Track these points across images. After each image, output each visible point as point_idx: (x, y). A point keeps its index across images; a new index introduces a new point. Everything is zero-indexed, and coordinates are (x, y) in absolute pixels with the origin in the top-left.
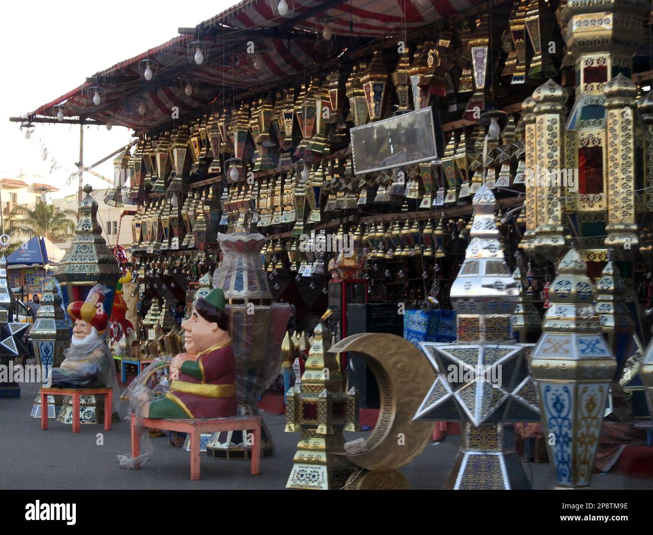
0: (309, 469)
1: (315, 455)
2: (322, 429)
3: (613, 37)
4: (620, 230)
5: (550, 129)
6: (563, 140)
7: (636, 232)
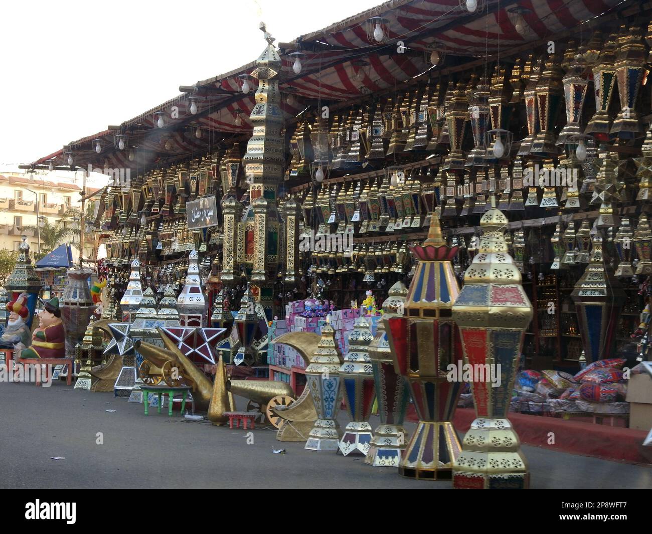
0: (84, 380)
1: (87, 374)
2: (89, 362)
3: (263, 176)
4: (257, 273)
5: (229, 222)
6: (237, 227)
7: (265, 274)
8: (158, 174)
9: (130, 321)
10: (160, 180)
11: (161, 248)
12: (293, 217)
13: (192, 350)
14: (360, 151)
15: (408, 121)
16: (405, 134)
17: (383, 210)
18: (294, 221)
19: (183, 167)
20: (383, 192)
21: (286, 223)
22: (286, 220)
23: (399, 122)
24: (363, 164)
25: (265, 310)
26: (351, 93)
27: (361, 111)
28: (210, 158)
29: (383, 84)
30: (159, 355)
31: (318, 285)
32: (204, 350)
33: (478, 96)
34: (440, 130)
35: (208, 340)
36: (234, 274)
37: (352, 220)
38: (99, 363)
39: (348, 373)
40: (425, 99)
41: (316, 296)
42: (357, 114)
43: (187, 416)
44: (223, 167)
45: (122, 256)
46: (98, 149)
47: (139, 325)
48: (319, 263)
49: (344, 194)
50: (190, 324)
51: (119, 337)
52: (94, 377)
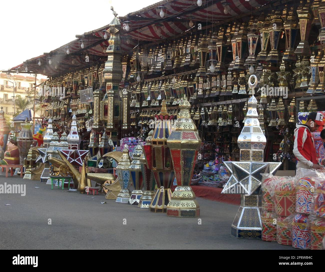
0: (28, 175)
1: (29, 172)
2: (30, 166)
3: (112, 79)
4: (109, 125)
5: (96, 101)
6: (100, 103)
7: (113, 125)
8: (70, 75)
9: (48, 147)
10: (71, 78)
11: (71, 112)
12: (126, 98)
13: (73, 160)
14: (161, 66)
15: (182, 52)
16: (181, 58)
17: (171, 94)
18: (127, 100)
19: (81, 72)
20: (171, 86)
21: (123, 101)
22: (123, 100)
23: (178, 53)
24: (163, 73)
25: (113, 142)
26: (157, 39)
27: (162, 47)
28: (94, 68)
29: (171, 35)
30: (57, 162)
31: (143, 130)
32: (79, 160)
33: (212, 42)
34: (196, 57)
35: (81, 156)
36: (98, 125)
37: (158, 99)
38: (35, 167)
39: (133, 169)
40: (190, 42)
41: (142, 135)
42: (160, 48)
43: (70, 190)
44: (100, 73)
45: (53, 116)
46: (39, 64)
47: (51, 149)
48: (143, 119)
49: (154, 86)
50: (72, 148)
51: (43, 155)
52: (32, 173)
